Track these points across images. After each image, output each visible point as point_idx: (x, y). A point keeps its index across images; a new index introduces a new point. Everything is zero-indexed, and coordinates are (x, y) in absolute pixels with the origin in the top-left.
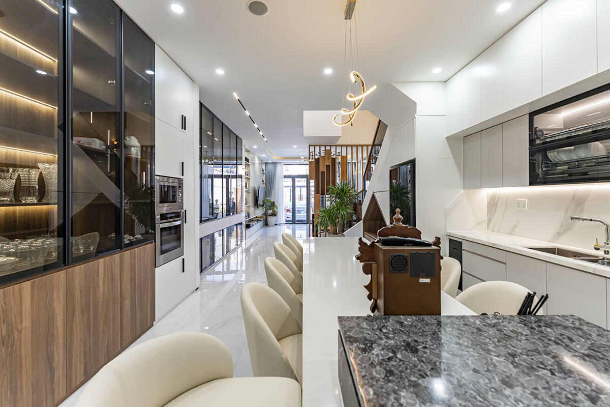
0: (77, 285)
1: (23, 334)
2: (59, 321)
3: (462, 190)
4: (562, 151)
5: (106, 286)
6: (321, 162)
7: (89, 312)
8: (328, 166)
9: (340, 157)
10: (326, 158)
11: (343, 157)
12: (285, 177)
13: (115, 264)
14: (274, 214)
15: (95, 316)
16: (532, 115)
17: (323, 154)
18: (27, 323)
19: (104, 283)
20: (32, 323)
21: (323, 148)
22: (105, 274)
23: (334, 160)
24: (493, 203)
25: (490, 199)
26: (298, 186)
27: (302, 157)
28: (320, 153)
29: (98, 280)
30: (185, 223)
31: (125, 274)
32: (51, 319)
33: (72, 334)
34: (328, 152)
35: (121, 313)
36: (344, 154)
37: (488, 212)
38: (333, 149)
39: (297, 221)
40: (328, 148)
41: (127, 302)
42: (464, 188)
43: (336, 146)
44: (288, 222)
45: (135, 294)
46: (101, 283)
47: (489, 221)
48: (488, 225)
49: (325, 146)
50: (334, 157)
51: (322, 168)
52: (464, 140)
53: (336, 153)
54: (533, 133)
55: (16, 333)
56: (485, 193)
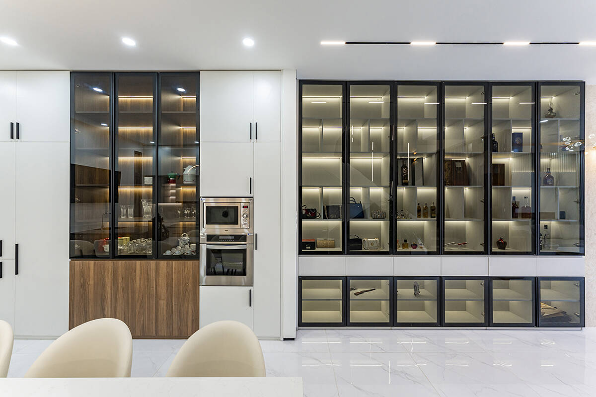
0: (120, 273)
1: (90, 286)
2: (109, 290)
5: (142, 282)
7: (128, 294)
13: (150, 269)
15: (133, 298)
18: (92, 282)
19: (140, 278)
20: (94, 283)
22: (141, 273)
29: (135, 275)
30: (256, 249)
31: (160, 279)
32: (104, 286)
33: (116, 303)
35: (157, 308)
41: (163, 303)
45: (172, 300)
46: (138, 278)
55: (87, 285)
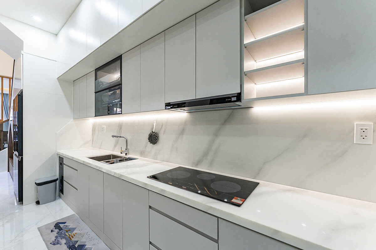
3: (72, 119)
16: (96, 71)
24: (94, 129)
25: (93, 126)
47: (93, 141)
48: (92, 143)
52: (73, 84)
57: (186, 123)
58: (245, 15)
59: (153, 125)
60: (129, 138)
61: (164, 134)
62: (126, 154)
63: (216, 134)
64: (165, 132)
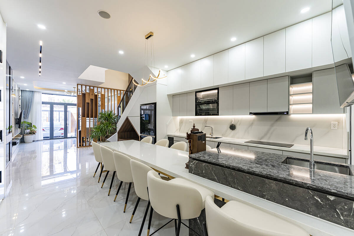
3: (172, 117)
4: (204, 106)
6: (87, 96)
8: (92, 100)
9: (100, 94)
10: (90, 94)
11: (102, 95)
12: (43, 103)
14: (32, 133)
16: (196, 92)
17: (88, 91)
21: (88, 88)
23: (96, 96)
24: (181, 122)
25: (181, 120)
26: (56, 111)
27: (66, 91)
28: (86, 90)
34: (92, 91)
36: (103, 93)
37: (180, 125)
38: (95, 89)
39: (55, 137)
40: (92, 88)
42: (173, 116)
43: (98, 87)
44: (45, 138)
47: (180, 129)
48: (180, 130)
49: (90, 87)
50: (96, 94)
51: (88, 100)
52: (173, 97)
53: (98, 92)
54: (196, 99)
56: (179, 118)
57: (254, 120)
58: (290, 84)
59: (232, 121)
60: (213, 127)
61: (239, 125)
62: (212, 136)
63: (272, 125)
64: (240, 124)
